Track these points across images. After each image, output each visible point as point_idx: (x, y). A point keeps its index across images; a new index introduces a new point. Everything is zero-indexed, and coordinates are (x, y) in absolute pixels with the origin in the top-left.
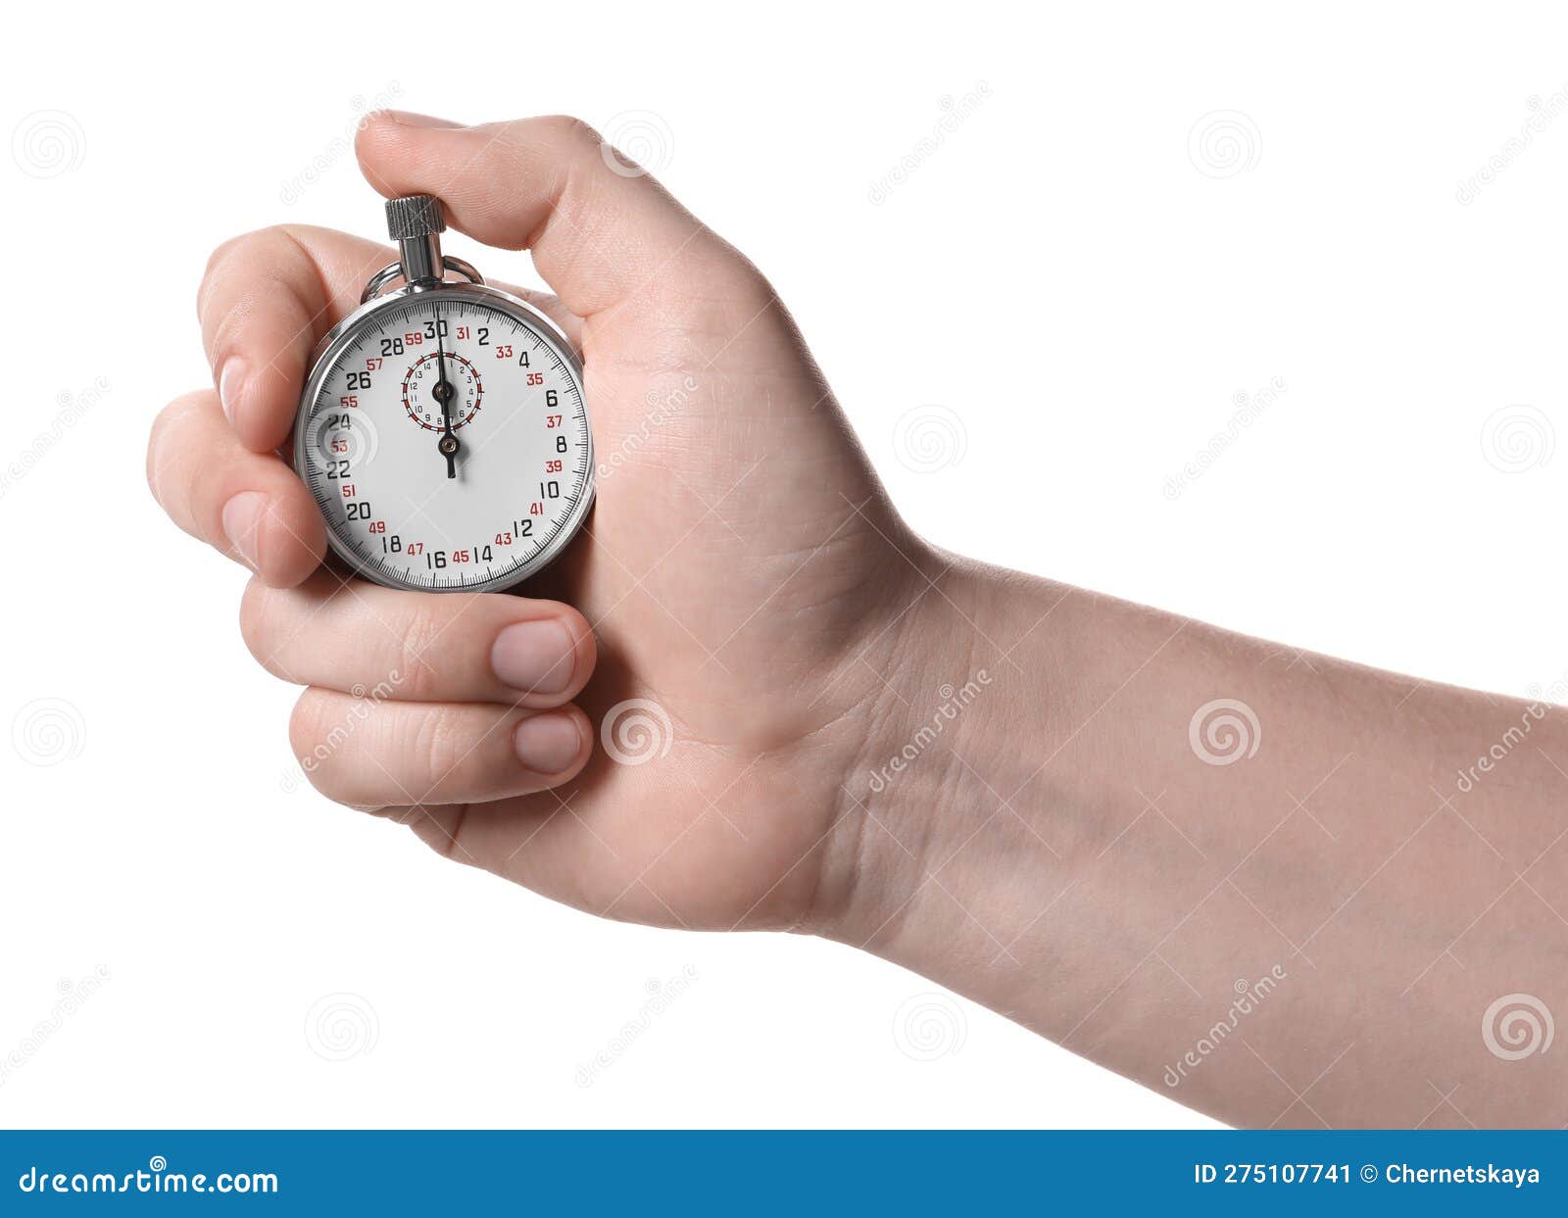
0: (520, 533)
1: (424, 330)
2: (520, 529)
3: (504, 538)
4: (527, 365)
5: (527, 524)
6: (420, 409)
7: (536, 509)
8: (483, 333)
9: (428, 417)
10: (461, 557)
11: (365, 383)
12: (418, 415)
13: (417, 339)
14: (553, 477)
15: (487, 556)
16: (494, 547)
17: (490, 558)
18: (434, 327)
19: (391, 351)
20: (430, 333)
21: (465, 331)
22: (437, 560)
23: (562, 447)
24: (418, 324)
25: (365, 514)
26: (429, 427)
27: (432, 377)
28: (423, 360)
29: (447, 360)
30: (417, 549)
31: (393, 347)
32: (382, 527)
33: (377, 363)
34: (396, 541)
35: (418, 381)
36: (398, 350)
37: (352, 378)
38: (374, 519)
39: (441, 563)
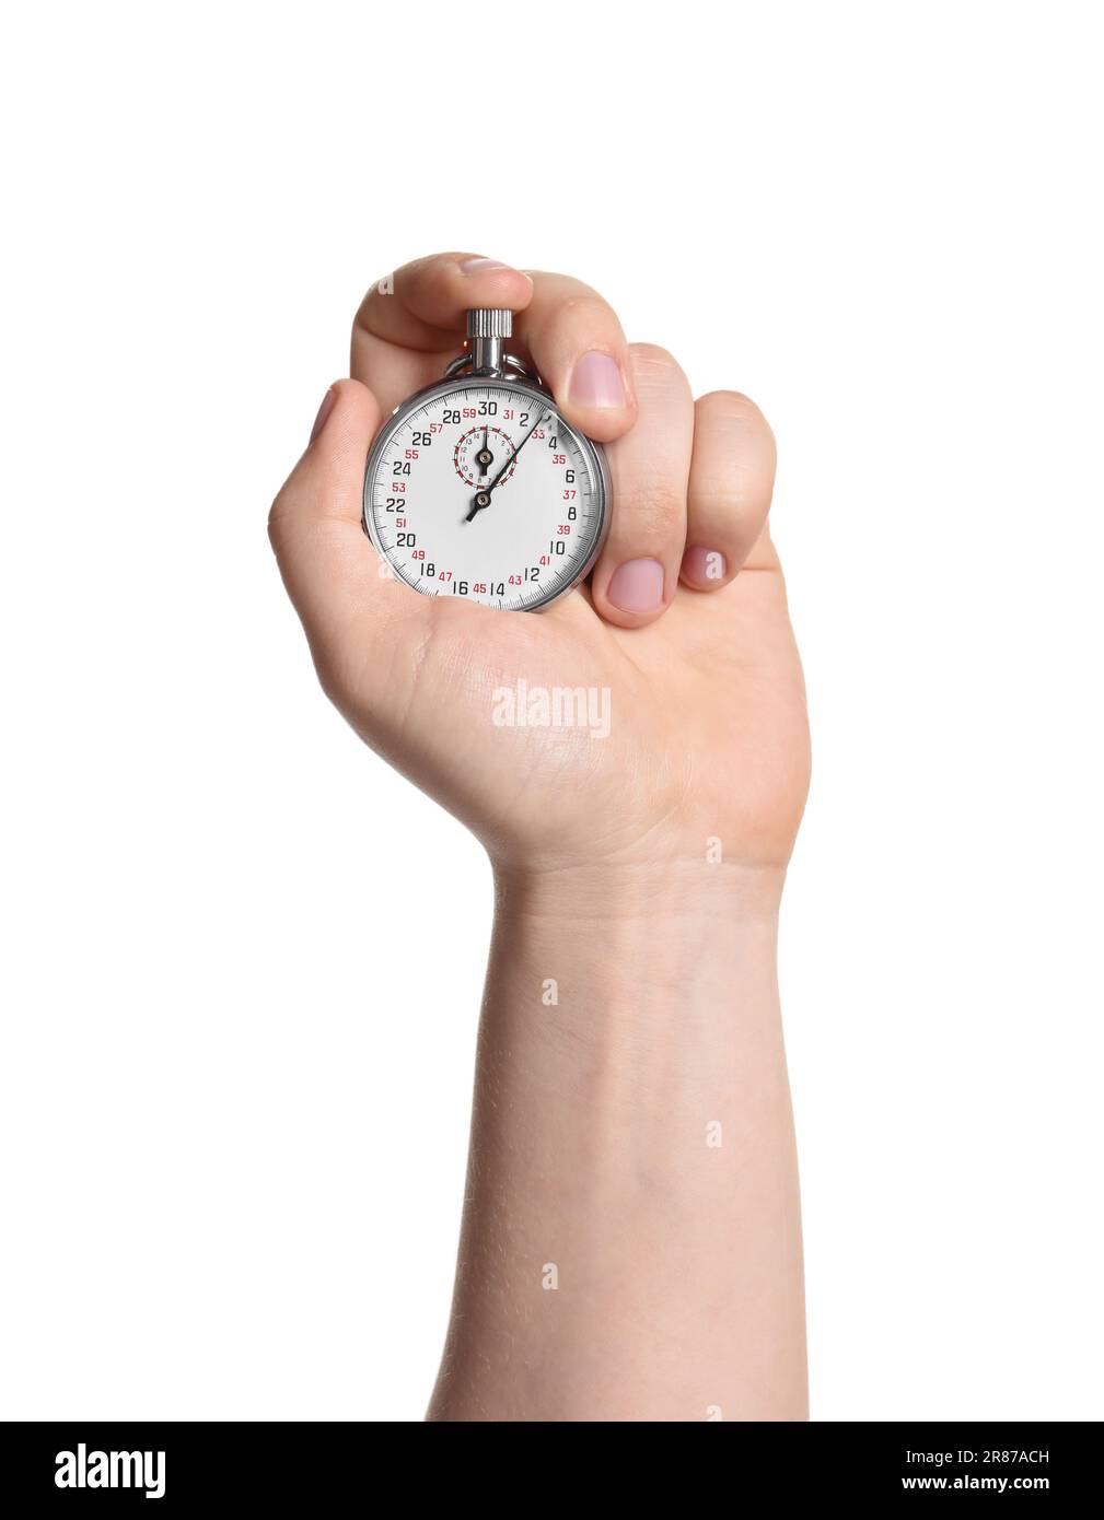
0: (529, 577)
1: (479, 407)
2: (530, 574)
3: (516, 580)
4: (555, 447)
5: (536, 572)
6: (466, 468)
7: (544, 560)
8: (525, 417)
9: (471, 476)
10: (480, 588)
11: (427, 442)
12: (463, 472)
13: (472, 413)
14: (562, 538)
15: (500, 591)
16: (507, 586)
17: (502, 593)
18: (487, 406)
19: (450, 419)
20: (483, 411)
21: (510, 413)
22: (461, 588)
23: (572, 516)
25: (411, 543)
26: (471, 484)
27: (477, 446)
28: (474, 430)
29: (492, 434)
30: (447, 576)
31: (455, 417)
32: (422, 555)
33: (438, 428)
34: (431, 568)
35: (467, 446)
36: (456, 420)
37: (417, 436)
38: (417, 548)
39: (463, 591)
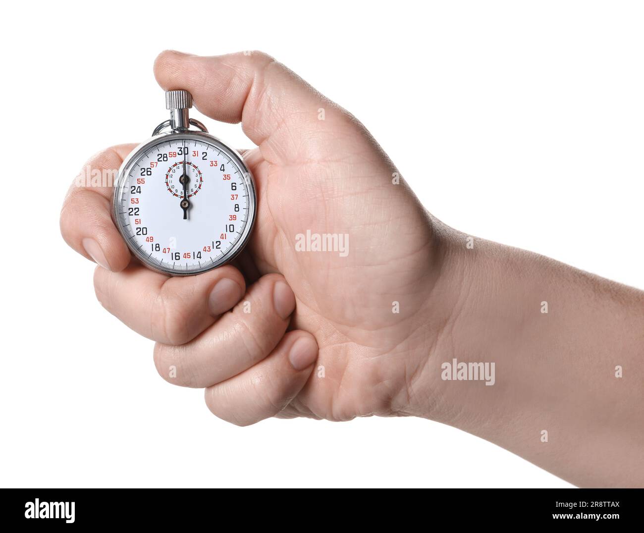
24: (175, 147)
